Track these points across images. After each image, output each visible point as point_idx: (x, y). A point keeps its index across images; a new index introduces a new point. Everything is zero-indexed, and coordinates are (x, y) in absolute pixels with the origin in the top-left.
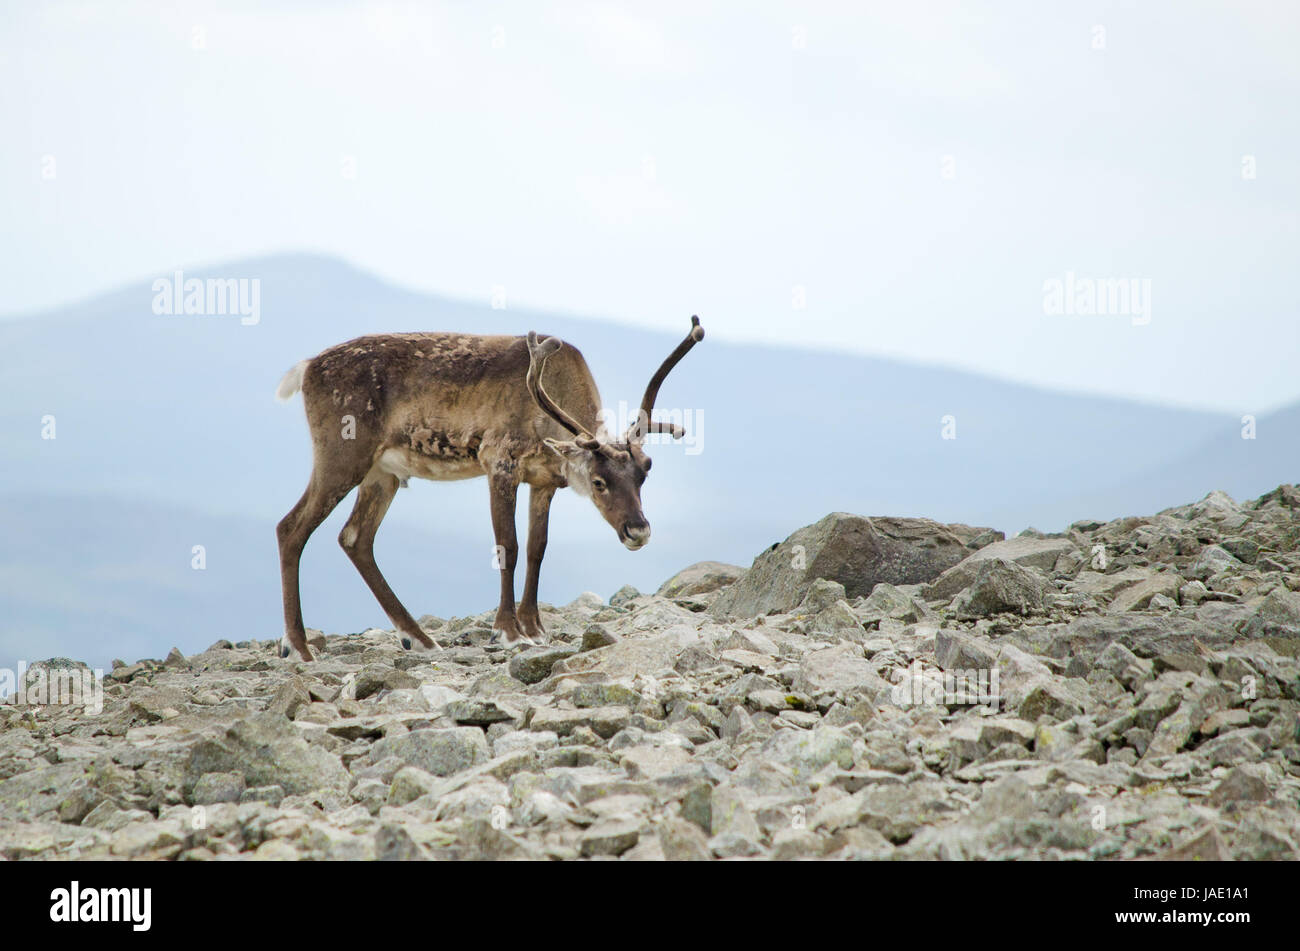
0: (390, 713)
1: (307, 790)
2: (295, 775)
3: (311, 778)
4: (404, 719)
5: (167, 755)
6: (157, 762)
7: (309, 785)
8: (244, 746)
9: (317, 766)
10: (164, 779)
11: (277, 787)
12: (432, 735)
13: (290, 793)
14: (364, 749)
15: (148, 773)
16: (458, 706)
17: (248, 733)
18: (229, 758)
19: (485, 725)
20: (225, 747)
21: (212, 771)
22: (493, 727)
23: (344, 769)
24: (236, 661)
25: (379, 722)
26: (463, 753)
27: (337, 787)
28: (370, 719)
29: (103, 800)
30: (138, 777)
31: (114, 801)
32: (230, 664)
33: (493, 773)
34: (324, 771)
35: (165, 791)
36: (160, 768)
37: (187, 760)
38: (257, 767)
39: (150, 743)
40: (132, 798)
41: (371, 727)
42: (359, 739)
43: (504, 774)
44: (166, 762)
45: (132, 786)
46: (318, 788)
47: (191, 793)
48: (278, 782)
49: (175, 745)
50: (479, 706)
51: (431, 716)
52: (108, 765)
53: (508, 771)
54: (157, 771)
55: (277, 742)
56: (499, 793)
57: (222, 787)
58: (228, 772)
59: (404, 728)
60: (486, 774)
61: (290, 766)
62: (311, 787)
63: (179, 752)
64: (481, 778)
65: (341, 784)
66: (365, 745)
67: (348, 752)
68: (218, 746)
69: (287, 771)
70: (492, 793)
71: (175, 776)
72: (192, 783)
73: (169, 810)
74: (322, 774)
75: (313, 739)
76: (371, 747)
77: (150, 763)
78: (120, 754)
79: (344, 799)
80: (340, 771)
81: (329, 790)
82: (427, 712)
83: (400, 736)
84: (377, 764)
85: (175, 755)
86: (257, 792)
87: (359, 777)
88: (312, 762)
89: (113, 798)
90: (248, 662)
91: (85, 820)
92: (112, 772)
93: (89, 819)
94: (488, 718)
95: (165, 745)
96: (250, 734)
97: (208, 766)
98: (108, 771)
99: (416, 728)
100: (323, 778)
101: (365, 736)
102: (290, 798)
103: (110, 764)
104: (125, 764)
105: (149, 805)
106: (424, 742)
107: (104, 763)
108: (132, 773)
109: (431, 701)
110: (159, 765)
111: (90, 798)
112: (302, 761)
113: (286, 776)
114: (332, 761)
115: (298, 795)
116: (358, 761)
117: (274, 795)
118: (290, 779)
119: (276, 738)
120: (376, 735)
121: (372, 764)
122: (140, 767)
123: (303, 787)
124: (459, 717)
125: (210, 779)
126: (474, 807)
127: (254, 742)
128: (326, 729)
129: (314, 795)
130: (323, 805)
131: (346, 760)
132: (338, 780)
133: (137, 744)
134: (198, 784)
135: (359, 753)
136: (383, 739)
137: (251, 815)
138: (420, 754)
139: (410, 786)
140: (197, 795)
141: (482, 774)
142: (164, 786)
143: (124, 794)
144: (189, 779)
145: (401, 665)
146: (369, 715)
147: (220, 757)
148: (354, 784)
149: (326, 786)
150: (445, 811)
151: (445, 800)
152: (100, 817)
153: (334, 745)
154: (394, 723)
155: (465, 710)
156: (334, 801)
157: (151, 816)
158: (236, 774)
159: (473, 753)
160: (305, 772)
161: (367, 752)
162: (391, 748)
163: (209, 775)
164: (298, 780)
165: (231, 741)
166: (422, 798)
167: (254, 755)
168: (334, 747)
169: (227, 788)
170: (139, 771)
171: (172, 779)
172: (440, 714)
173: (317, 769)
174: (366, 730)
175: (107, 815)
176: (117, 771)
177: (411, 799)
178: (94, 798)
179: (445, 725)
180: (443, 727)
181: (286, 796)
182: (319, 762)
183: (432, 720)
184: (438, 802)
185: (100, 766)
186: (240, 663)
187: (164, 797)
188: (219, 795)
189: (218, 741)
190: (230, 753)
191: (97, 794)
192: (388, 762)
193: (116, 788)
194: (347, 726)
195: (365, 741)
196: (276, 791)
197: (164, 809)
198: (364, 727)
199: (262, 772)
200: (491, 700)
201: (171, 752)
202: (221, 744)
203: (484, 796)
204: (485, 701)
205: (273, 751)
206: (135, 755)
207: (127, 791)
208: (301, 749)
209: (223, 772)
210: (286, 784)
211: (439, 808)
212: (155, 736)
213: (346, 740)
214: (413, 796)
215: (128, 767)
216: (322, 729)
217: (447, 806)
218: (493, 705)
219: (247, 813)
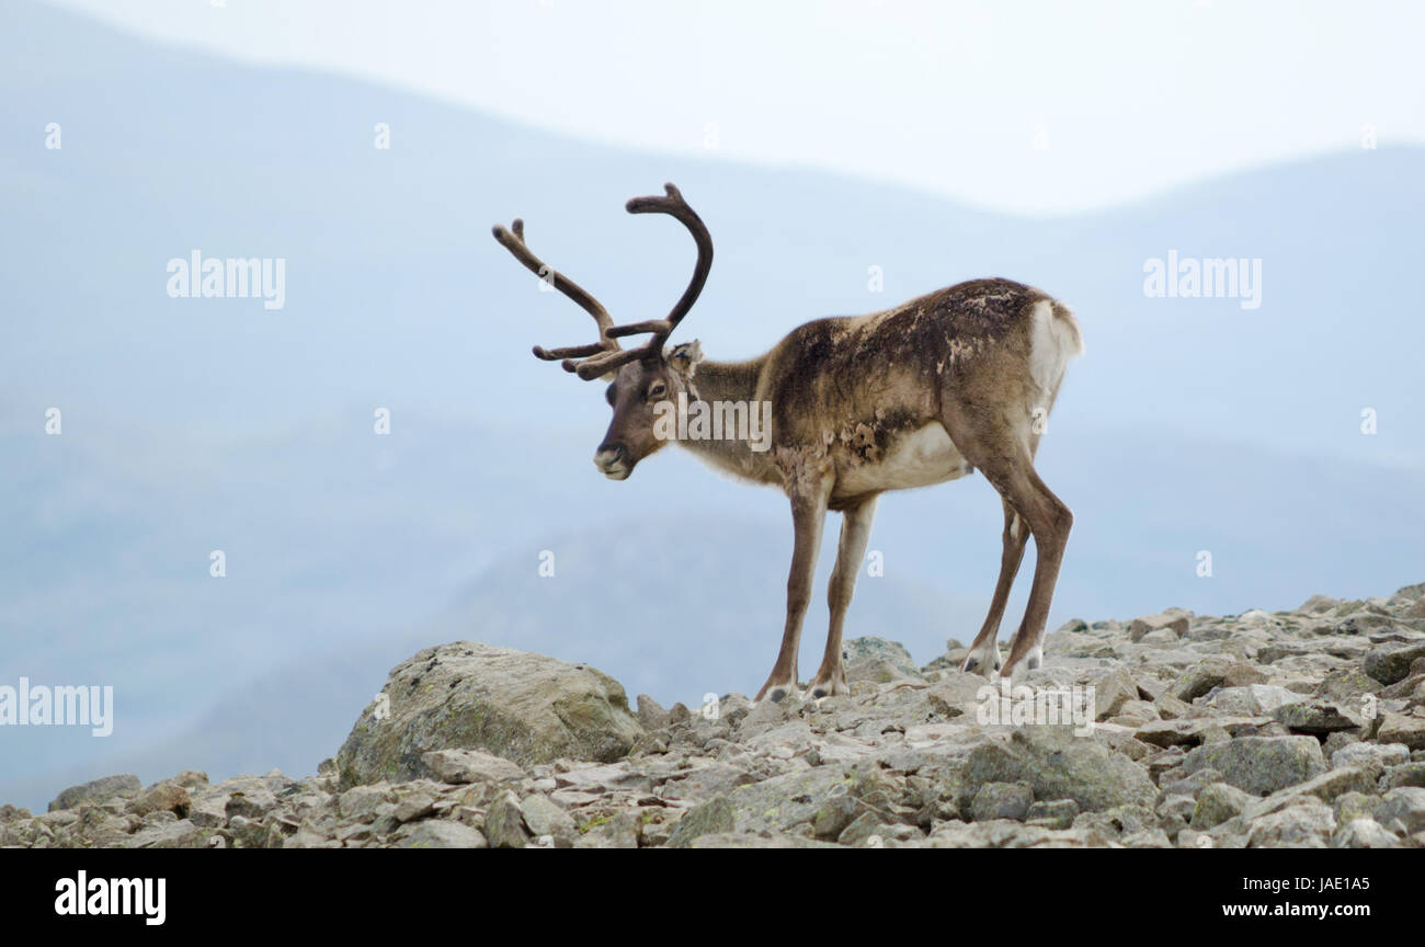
0: (1212, 717)
1: (1105, 807)
2: (1091, 788)
3: (1111, 792)
4: (1228, 724)
5: (945, 760)
6: (935, 767)
7: (1109, 799)
8: (1033, 751)
9: (1119, 777)
10: (939, 788)
11: (1070, 801)
12: (1258, 744)
13: (1086, 810)
14: (1177, 758)
15: (922, 781)
16: (1292, 709)
17: (1037, 735)
18: (1015, 765)
19: (1322, 736)
20: (1010, 752)
21: (994, 780)
22: (1334, 736)
23: (1151, 783)
24: (1080, 645)
25: (1198, 726)
26: (1294, 767)
27: (1142, 804)
28: (1187, 723)
29: (864, 811)
30: (910, 785)
31: (877, 813)
32: (1072, 649)
33: (1318, 792)
34: (1127, 785)
35: (938, 802)
36: (935, 774)
37: (966, 766)
38: (1048, 777)
39: (928, 744)
40: (899, 809)
41: (1188, 733)
42: (1173, 747)
43: (1329, 794)
44: (944, 767)
45: (901, 795)
46: (1118, 804)
47: (969, 805)
48: (1072, 795)
49: (956, 748)
50: (1317, 711)
51: (1260, 721)
52: (873, 770)
53: (1336, 790)
54: (932, 778)
55: (1072, 748)
56: (1323, 817)
57: (1006, 799)
58: (1014, 782)
59: (1227, 735)
60: (1310, 793)
61: (1087, 777)
62: (1110, 803)
63: (961, 756)
64: (1302, 798)
65: (1147, 799)
66: (1179, 754)
67: (1157, 762)
68: (1001, 750)
69: (1083, 783)
70: (1314, 816)
71: (952, 784)
72: (971, 793)
73: (942, 825)
74: (1125, 788)
75: (1118, 745)
76: (1185, 756)
77: (926, 768)
78: (891, 757)
79: (1149, 818)
80: (1145, 783)
81: (1131, 806)
82: (1255, 715)
83: (1219, 744)
84: (1189, 778)
85: (955, 759)
86: (1046, 806)
87: (1167, 792)
88: (1113, 773)
89: (874, 808)
90: (1091, 648)
91: (842, 835)
92: (877, 779)
93: (848, 833)
94: (1325, 728)
95: (944, 748)
96: (1040, 738)
97: (990, 774)
98: (872, 777)
99: (1240, 735)
100: (1126, 792)
101: (1179, 744)
102: (1085, 814)
103: (876, 769)
104: (896, 769)
105: (920, 819)
106: (1248, 752)
107: (868, 767)
108: (903, 780)
109: (1262, 703)
110: (935, 770)
111: (850, 808)
112: (1101, 771)
113: (1082, 789)
114: (1136, 773)
115: (1094, 812)
116: (1168, 772)
117: (1066, 810)
118: (1085, 792)
119: (1070, 744)
120: (1193, 741)
121: (1186, 776)
122: (914, 773)
123: (1102, 803)
124: (1292, 723)
125: (991, 790)
126: (1292, 833)
127: (1045, 747)
128: (1134, 734)
129: (1112, 812)
130: (1124, 824)
131: (1155, 772)
132: (1143, 794)
133: (912, 744)
134: (978, 795)
135: (1171, 763)
136: (1199, 747)
137: (1006, 836)
138: (1242, 766)
139: (1219, 805)
140: (977, 808)
141: (1304, 793)
142: (938, 795)
143: (890, 805)
144: (967, 790)
145: (1267, 657)
146: (1187, 718)
147: (1005, 763)
148: (1161, 800)
149: (1129, 802)
150: (1258, 836)
151: (1259, 823)
152: (861, 832)
153: (1143, 753)
154: (1214, 728)
155: (1300, 715)
156: (1137, 821)
157: (920, 832)
158: (1023, 785)
159: (1307, 766)
160: (1104, 785)
161: (1180, 763)
162: (1208, 758)
163: (991, 785)
164: (1095, 792)
165: (1017, 745)
166: (1232, 819)
167: (1044, 762)
168: (1143, 756)
169: (1012, 801)
170: (912, 777)
171: (949, 789)
172: (1271, 719)
173: (1118, 781)
174: (1182, 736)
175: (868, 829)
176: (884, 777)
177: (1220, 821)
178: (854, 809)
179: (1276, 732)
180: (1273, 734)
181: (1081, 812)
182: (1121, 772)
183: (1260, 726)
184: (1251, 826)
185: (864, 770)
186: (1084, 648)
187: (937, 809)
188: (1001, 809)
189: (1002, 746)
190: (1016, 759)
191: (858, 804)
192: (1203, 775)
193: (881, 798)
194: (1159, 730)
195: (1179, 750)
196: (1069, 806)
197: (936, 823)
198: (1180, 732)
199: (1053, 783)
200: (1332, 704)
201: (951, 756)
202: (1005, 748)
203: (1304, 819)
204: (1324, 705)
205: (1067, 758)
206: (909, 758)
207: (894, 801)
208: (1101, 757)
209: (1009, 782)
210: (1081, 797)
211: (1251, 832)
212: (939, 736)
213: (1158, 747)
214: (1223, 817)
215: (900, 772)
216: (1129, 733)
217: (1260, 830)
218: (1334, 710)
219: (1001, 834)
